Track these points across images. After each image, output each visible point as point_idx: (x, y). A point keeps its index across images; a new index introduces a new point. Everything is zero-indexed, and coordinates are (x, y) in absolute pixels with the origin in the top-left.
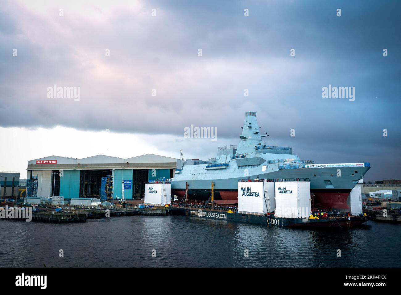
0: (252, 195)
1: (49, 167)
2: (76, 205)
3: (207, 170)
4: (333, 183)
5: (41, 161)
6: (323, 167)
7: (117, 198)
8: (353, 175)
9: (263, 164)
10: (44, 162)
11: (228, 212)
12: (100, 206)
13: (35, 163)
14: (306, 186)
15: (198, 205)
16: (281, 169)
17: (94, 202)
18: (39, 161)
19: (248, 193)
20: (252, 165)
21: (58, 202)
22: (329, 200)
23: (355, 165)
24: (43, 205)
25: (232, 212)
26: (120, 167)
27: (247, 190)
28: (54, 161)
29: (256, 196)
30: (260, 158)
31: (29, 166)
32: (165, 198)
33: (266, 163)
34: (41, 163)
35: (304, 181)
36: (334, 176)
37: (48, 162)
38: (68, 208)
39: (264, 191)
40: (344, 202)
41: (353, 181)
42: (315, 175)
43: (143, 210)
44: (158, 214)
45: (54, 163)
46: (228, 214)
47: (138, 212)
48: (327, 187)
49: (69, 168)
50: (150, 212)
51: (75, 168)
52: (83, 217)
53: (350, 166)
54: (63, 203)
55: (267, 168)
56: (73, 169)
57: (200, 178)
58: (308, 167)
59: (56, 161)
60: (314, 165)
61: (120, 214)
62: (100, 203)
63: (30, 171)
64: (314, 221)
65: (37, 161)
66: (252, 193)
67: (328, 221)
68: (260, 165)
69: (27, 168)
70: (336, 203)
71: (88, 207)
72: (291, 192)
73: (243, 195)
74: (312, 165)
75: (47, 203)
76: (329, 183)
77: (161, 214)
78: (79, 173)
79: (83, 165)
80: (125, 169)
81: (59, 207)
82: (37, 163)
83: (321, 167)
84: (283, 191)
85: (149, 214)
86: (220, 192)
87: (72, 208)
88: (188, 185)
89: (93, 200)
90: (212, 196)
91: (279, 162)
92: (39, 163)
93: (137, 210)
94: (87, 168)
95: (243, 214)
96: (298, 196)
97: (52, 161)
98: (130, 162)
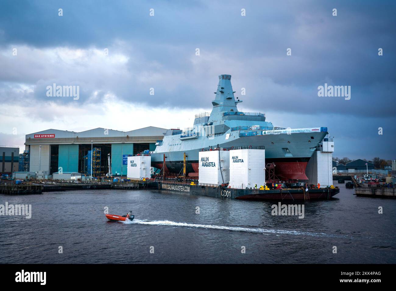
0: (209, 165)
1: (47, 142)
2: (57, 180)
3: (181, 140)
4: (291, 152)
5: (39, 135)
6: (279, 134)
7: (116, 174)
8: (309, 141)
9: (227, 132)
10: (42, 136)
11: (191, 184)
12: (79, 180)
13: (33, 137)
14: (260, 154)
15: (174, 179)
16: (241, 136)
17: (74, 176)
18: (37, 135)
19: (206, 163)
20: (218, 134)
21: (42, 177)
22: (289, 170)
23: (311, 130)
24: (28, 180)
25: (195, 185)
26: (120, 141)
27: (206, 160)
28: (52, 135)
29: (213, 166)
30: (224, 126)
31: (27, 140)
32: (144, 171)
33: (230, 130)
34: (39, 137)
35: (260, 149)
36: (290, 143)
37: (45, 136)
38: (50, 183)
39: (220, 160)
40: (303, 173)
41: (310, 148)
42: (272, 143)
43: (115, 184)
44: (129, 188)
45: (52, 137)
46: (191, 187)
47: (110, 185)
48: (286, 156)
49: (67, 142)
50: (122, 186)
51: (74, 142)
52: (38, 189)
53: (306, 132)
54: (46, 178)
55: (230, 136)
56: (71, 144)
57: (176, 149)
58: (265, 133)
59: (54, 135)
60: (271, 131)
61: (89, 187)
62: (79, 177)
63: (28, 145)
64: (263, 192)
65: (35, 135)
66: (210, 163)
67: (279, 192)
68: (225, 133)
69: (25, 142)
70: (296, 174)
71: (67, 181)
72: (243, 161)
73: (203, 165)
74: (269, 131)
75: (31, 178)
76: (288, 151)
77: (132, 188)
78: (78, 147)
79: (81, 139)
80: (124, 143)
81: (42, 181)
82: (35, 137)
83: (277, 134)
84: (236, 160)
85: (121, 187)
86: (192, 164)
87: (54, 183)
88: (166, 157)
89: (72, 174)
90: (184, 168)
91: (240, 128)
92: (37, 137)
93: (110, 184)
94: (85, 142)
95: (202, 186)
96: (249, 165)
97: (50, 135)
98: (130, 136)
